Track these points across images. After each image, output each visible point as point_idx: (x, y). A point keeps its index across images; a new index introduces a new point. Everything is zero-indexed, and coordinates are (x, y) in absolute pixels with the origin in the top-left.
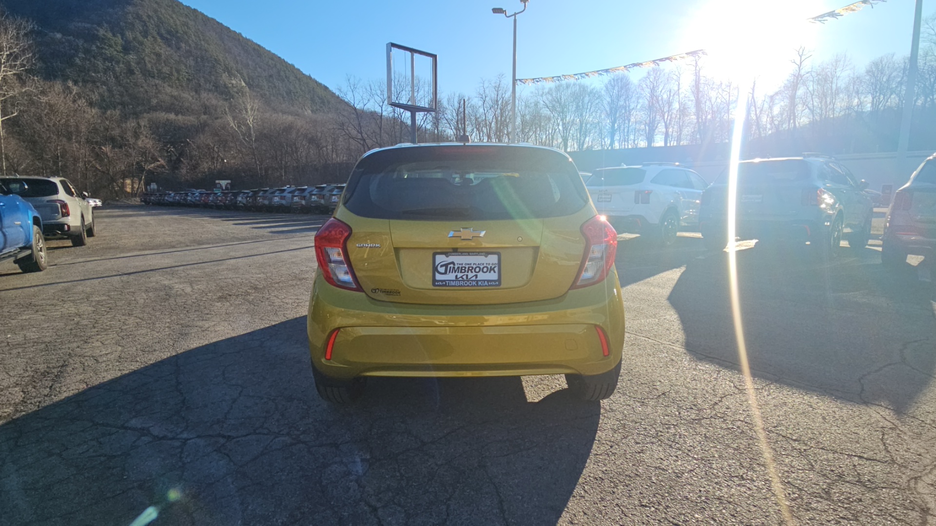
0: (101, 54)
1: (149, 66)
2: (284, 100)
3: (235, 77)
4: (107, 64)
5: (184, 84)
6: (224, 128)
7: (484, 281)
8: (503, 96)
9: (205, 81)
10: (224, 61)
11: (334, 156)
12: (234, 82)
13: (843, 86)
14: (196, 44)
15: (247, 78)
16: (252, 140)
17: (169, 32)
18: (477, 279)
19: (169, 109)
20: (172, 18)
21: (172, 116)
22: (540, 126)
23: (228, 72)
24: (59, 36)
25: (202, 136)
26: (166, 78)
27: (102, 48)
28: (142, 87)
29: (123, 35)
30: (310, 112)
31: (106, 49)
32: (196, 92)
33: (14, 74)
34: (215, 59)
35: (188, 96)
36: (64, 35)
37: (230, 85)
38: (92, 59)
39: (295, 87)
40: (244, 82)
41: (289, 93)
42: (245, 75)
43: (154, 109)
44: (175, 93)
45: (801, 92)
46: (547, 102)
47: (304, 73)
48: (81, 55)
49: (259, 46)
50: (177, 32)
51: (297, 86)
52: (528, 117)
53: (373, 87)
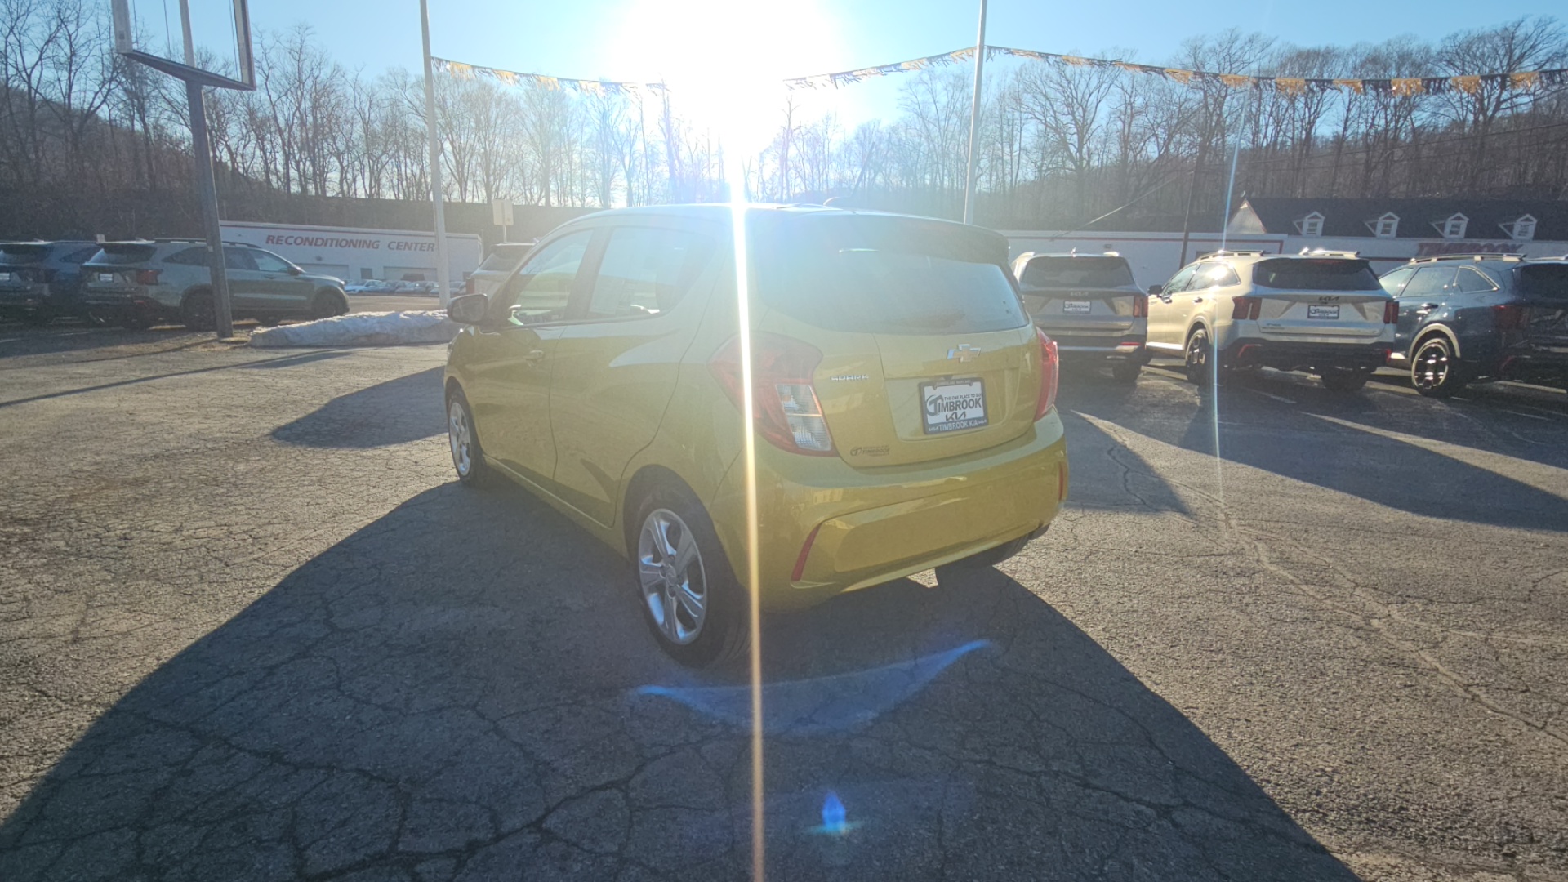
7: (974, 419)
8: (316, 73)
13: (835, 152)
18: (967, 417)
22: (407, 149)
45: (793, 152)
46: (417, 103)
52: (377, 127)
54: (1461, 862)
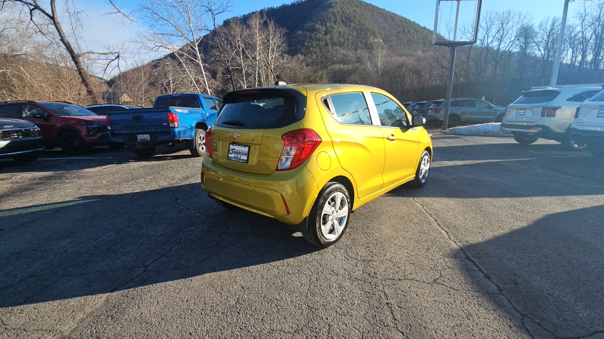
0: (316, 37)
1: (335, 40)
2: (404, 47)
3: (377, 37)
4: (318, 42)
5: (350, 47)
6: (364, 70)
7: (243, 160)
9: (361, 43)
10: (372, 29)
11: (430, 82)
12: (376, 41)
14: (359, 22)
15: (384, 37)
16: (379, 75)
17: (346, 18)
18: (241, 158)
19: (340, 63)
20: (349, 9)
21: (342, 66)
23: (374, 35)
24: (300, 32)
25: (353, 76)
26: (341, 45)
27: (316, 35)
28: (331, 52)
29: (326, 25)
30: (421, 52)
31: (318, 35)
32: (355, 50)
33: (279, 55)
34: (368, 29)
35: (351, 54)
36: (302, 31)
37: (374, 43)
38: (312, 41)
39: (413, 37)
40: (382, 39)
41: (409, 41)
42: (383, 35)
43: (334, 63)
44: (345, 53)
47: (421, 26)
48: (308, 40)
49: (394, 14)
50: (350, 17)
51: (415, 36)
53: (466, 27)
54: (83, 323)
